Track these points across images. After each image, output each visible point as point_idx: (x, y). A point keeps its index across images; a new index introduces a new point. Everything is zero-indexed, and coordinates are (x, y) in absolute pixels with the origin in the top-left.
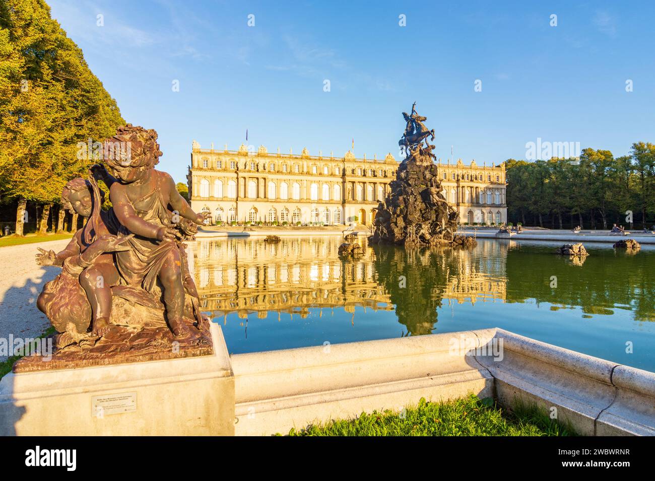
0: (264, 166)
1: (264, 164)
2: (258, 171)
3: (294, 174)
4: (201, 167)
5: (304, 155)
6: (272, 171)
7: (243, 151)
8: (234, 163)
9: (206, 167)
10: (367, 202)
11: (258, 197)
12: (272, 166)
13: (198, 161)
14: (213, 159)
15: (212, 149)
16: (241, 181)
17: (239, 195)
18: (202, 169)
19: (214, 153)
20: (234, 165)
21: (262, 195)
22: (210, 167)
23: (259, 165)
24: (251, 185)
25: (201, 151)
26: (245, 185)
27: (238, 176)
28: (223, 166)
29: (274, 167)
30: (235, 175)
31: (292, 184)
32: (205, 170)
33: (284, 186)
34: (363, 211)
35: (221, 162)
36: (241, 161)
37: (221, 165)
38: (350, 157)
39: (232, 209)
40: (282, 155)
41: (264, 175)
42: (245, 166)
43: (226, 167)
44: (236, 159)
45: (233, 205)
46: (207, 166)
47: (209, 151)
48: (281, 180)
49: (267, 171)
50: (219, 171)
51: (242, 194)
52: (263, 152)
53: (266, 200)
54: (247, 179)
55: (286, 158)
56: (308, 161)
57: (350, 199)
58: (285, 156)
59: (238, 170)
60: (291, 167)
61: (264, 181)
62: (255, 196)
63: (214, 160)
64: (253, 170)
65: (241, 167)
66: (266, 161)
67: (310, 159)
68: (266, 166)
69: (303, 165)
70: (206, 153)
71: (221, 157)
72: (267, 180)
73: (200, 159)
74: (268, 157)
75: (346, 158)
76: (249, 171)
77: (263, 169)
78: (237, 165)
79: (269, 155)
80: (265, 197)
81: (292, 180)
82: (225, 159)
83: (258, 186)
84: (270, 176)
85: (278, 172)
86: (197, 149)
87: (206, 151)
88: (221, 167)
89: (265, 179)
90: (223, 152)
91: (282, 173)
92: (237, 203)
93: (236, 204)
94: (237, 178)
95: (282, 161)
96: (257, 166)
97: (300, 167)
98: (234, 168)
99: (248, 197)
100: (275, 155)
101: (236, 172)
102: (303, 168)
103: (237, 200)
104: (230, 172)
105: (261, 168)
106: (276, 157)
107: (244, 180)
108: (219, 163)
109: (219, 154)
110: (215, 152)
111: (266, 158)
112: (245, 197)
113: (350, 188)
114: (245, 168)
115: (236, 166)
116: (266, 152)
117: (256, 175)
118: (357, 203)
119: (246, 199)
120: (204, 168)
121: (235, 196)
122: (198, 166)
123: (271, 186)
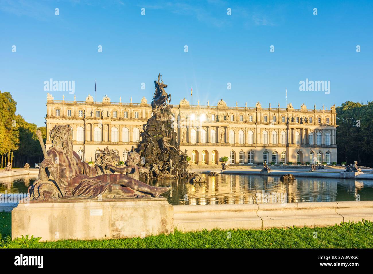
0: (108, 114)
1: (108, 112)
2: (102, 118)
3: (134, 120)
4: (54, 115)
5: (143, 103)
6: (115, 117)
7: (89, 101)
8: (82, 111)
9: (58, 116)
10: (200, 144)
11: (102, 141)
12: (115, 113)
13: (52, 111)
14: (64, 109)
15: (63, 100)
16: (88, 127)
17: (86, 140)
18: (55, 117)
19: (65, 104)
20: (82, 113)
21: (105, 139)
22: (61, 115)
23: (103, 113)
24: (97, 130)
25: (55, 102)
26: (91, 130)
27: (85, 123)
28: (73, 115)
29: (116, 115)
30: (83, 122)
31: (133, 128)
32: (58, 118)
33: (125, 130)
34: (196, 152)
35: (70, 111)
36: (88, 110)
37: (70, 113)
38: (184, 104)
39: (81, 151)
40: (123, 104)
41: (108, 122)
42: (91, 114)
43: (75, 115)
44: (84, 108)
45: (80, 148)
46: (59, 115)
47: (61, 102)
48: (122, 126)
49: (110, 118)
50: (69, 119)
51: (88, 139)
52: (106, 101)
54: (93, 125)
55: (126, 106)
56: (146, 108)
57: (185, 141)
58: (126, 104)
59: (85, 118)
60: (131, 114)
61: (107, 126)
62: (100, 140)
63: (65, 110)
64: (98, 117)
65: (88, 115)
66: (110, 109)
67: (148, 107)
68: (109, 114)
69: (142, 112)
70: (58, 104)
71: (71, 107)
72: (110, 126)
73: (53, 109)
74: (111, 105)
75: (181, 104)
76: (95, 118)
77: (106, 116)
78: (84, 113)
79: (112, 104)
80: (108, 141)
81: (132, 125)
82: (74, 108)
83: (102, 131)
84: (113, 123)
85: (120, 119)
86: (51, 101)
87: (58, 102)
88: (71, 115)
89: (108, 125)
90: (73, 102)
91: (123, 119)
92: (84, 146)
93: (83, 146)
94: (85, 125)
95: (123, 109)
96: (102, 113)
97: (139, 113)
98: (82, 115)
99: (93, 141)
100: (117, 104)
101: (83, 119)
102: (142, 114)
103: (84, 144)
104: (79, 119)
105: (105, 116)
106: (118, 106)
107: (90, 126)
108: (69, 112)
109: (69, 104)
110: (66, 102)
111: (110, 107)
112: (91, 141)
113: (185, 132)
114: (91, 116)
115: (83, 114)
116: (109, 101)
117: (100, 121)
118: (191, 145)
119: (92, 142)
120: (56, 116)
121: (82, 140)
122: (52, 115)
123: (114, 131)
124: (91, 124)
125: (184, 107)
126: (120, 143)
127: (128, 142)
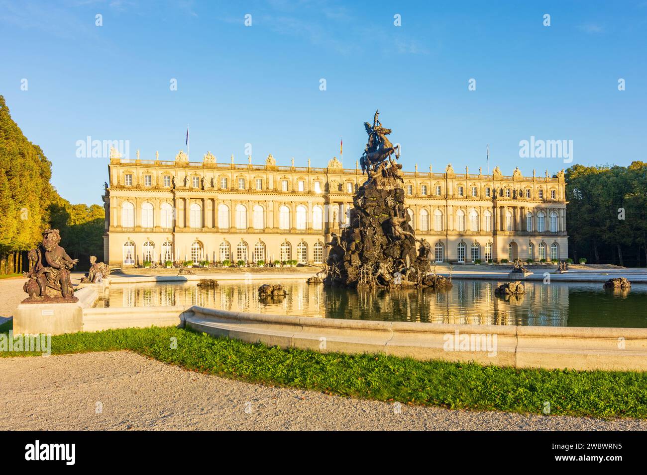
0: (212, 182)
1: (212, 179)
2: (203, 189)
3: (255, 193)
4: (122, 184)
5: (269, 164)
6: (224, 188)
7: (181, 160)
8: (169, 177)
9: (129, 185)
11: (203, 227)
12: (224, 181)
13: (118, 177)
14: (138, 173)
15: (138, 159)
16: (180, 203)
17: (176, 225)
18: (124, 187)
19: (141, 165)
20: (169, 181)
21: (209, 223)
22: (135, 184)
23: (204, 180)
24: (194, 209)
25: (123, 162)
26: (185, 209)
27: (174, 196)
28: (154, 183)
29: (226, 183)
30: (171, 195)
31: (253, 206)
32: (129, 189)
33: (240, 209)
35: (150, 177)
36: (179, 176)
37: (150, 181)
38: (335, 167)
39: (167, 244)
40: (237, 166)
41: (212, 195)
42: (185, 182)
43: (158, 184)
44: (172, 172)
45: (168, 238)
46: (131, 183)
47: (133, 162)
48: (236, 201)
49: (216, 188)
50: (148, 190)
51: (180, 223)
52: (209, 162)
53: (215, 230)
54: (188, 201)
55: (243, 169)
56: (275, 173)
57: (337, 227)
58: (242, 166)
59: (174, 188)
60: (250, 182)
61: (211, 202)
62: (198, 225)
63: (141, 175)
64: (196, 187)
65: (179, 183)
66: (216, 174)
67: (278, 171)
68: (215, 181)
69: (268, 179)
70: (129, 165)
71: (150, 170)
72: (216, 202)
73: (121, 174)
74: (217, 168)
75: (330, 168)
76: (191, 190)
77: (210, 186)
78: (173, 181)
79: (219, 165)
80: (214, 226)
81: (252, 201)
82: (156, 173)
83: (203, 210)
84: (220, 197)
85: (232, 190)
86: (117, 160)
87: (128, 162)
88: (150, 184)
89: (213, 200)
90: (153, 163)
91: (237, 191)
92: (174, 235)
93: (172, 236)
94: (174, 200)
95: (237, 175)
96: (202, 181)
97: (263, 182)
98: (169, 184)
99: (189, 227)
100: (227, 166)
101: (172, 191)
102: (267, 183)
103: (174, 231)
104: (164, 190)
105: (207, 185)
106: (228, 169)
107: (183, 202)
108: (148, 179)
109: (148, 166)
110: (143, 162)
111: (215, 171)
112: (185, 226)
113: (337, 211)
114: (185, 186)
115: (171, 183)
116: (215, 161)
117: (201, 194)
119: (186, 229)
120: (126, 186)
121: (170, 226)
122: (119, 183)
123: (222, 210)
124: (184, 199)
125: (334, 172)
126: (233, 230)
127: (245, 228)
